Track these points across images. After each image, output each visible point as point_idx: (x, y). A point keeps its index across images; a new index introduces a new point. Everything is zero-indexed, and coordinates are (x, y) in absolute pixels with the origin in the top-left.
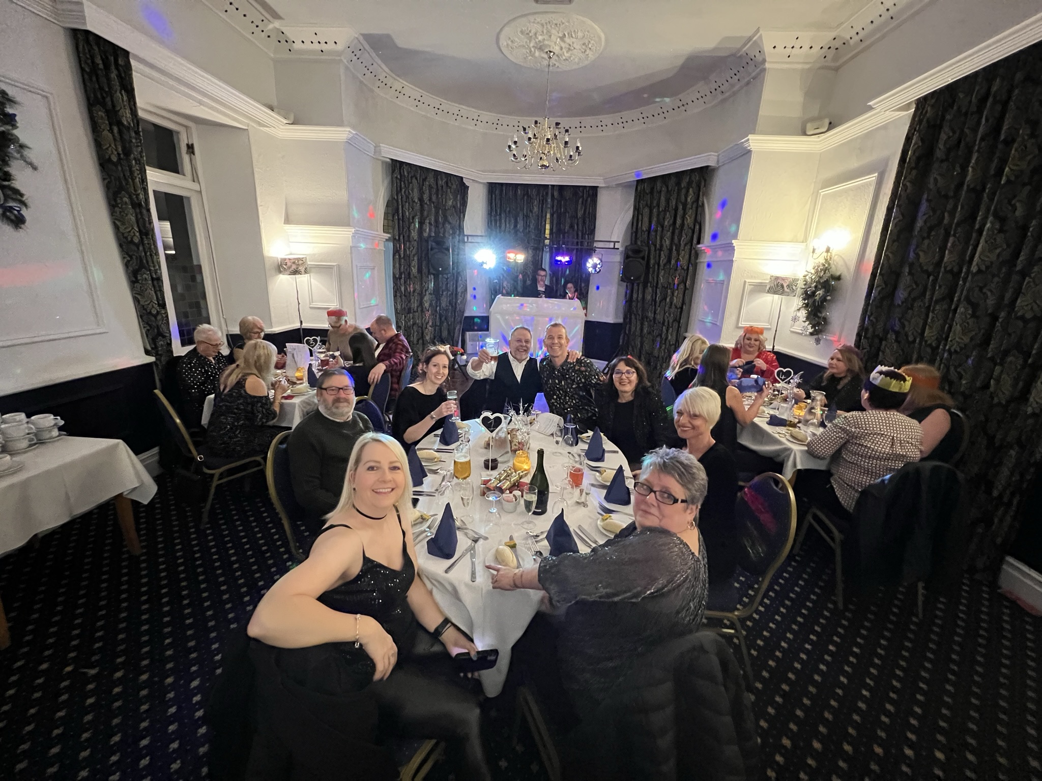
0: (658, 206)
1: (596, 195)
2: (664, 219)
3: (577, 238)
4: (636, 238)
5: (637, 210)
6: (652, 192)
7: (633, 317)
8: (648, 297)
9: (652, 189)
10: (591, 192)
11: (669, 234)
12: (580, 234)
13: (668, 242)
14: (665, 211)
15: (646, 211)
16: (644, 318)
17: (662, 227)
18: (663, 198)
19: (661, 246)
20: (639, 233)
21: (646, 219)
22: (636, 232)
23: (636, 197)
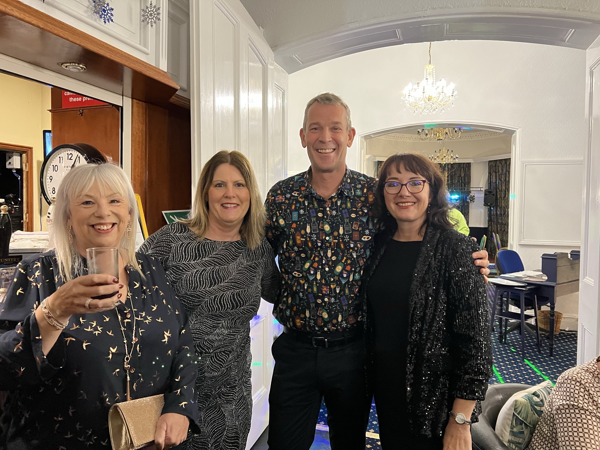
0: (499, 172)
1: (470, 166)
2: (502, 177)
3: (462, 187)
4: (490, 186)
5: (490, 174)
6: (496, 166)
7: (492, 223)
8: (498, 213)
9: (496, 165)
10: (467, 165)
11: (504, 184)
12: (463, 184)
13: (504, 188)
14: (502, 174)
15: (494, 174)
16: (497, 223)
17: (501, 181)
18: (500, 169)
19: (501, 189)
20: (492, 184)
21: (494, 178)
22: (490, 183)
23: (489, 168)
